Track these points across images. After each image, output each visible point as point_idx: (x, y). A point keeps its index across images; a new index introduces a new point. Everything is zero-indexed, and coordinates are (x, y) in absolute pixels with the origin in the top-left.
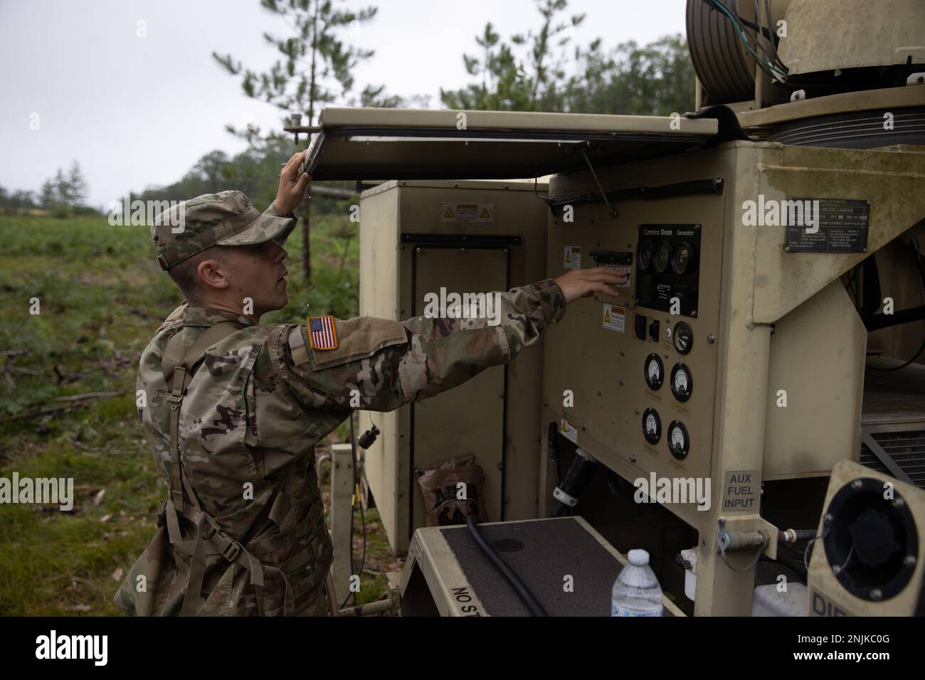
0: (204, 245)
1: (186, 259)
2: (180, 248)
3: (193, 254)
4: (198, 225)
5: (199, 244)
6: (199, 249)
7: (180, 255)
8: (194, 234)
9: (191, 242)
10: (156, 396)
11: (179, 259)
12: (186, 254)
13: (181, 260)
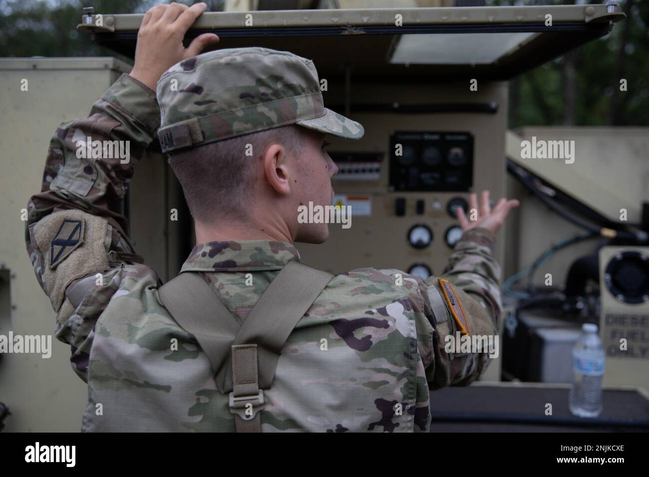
0: (281, 118)
1: (245, 135)
2: (240, 114)
3: (260, 129)
4: (279, 86)
5: (273, 116)
6: (273, 123)
7: (237, 126)
8: (270, 96)
9: (262, 108)
10: (194, 403)
11: (230, 132)
12: (249, 126)
13: (235, 134)
